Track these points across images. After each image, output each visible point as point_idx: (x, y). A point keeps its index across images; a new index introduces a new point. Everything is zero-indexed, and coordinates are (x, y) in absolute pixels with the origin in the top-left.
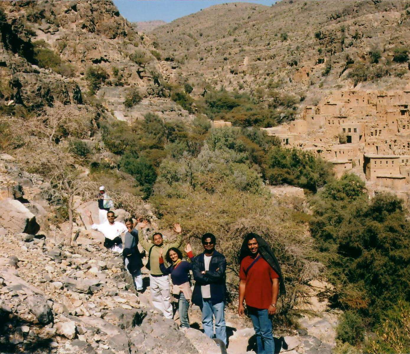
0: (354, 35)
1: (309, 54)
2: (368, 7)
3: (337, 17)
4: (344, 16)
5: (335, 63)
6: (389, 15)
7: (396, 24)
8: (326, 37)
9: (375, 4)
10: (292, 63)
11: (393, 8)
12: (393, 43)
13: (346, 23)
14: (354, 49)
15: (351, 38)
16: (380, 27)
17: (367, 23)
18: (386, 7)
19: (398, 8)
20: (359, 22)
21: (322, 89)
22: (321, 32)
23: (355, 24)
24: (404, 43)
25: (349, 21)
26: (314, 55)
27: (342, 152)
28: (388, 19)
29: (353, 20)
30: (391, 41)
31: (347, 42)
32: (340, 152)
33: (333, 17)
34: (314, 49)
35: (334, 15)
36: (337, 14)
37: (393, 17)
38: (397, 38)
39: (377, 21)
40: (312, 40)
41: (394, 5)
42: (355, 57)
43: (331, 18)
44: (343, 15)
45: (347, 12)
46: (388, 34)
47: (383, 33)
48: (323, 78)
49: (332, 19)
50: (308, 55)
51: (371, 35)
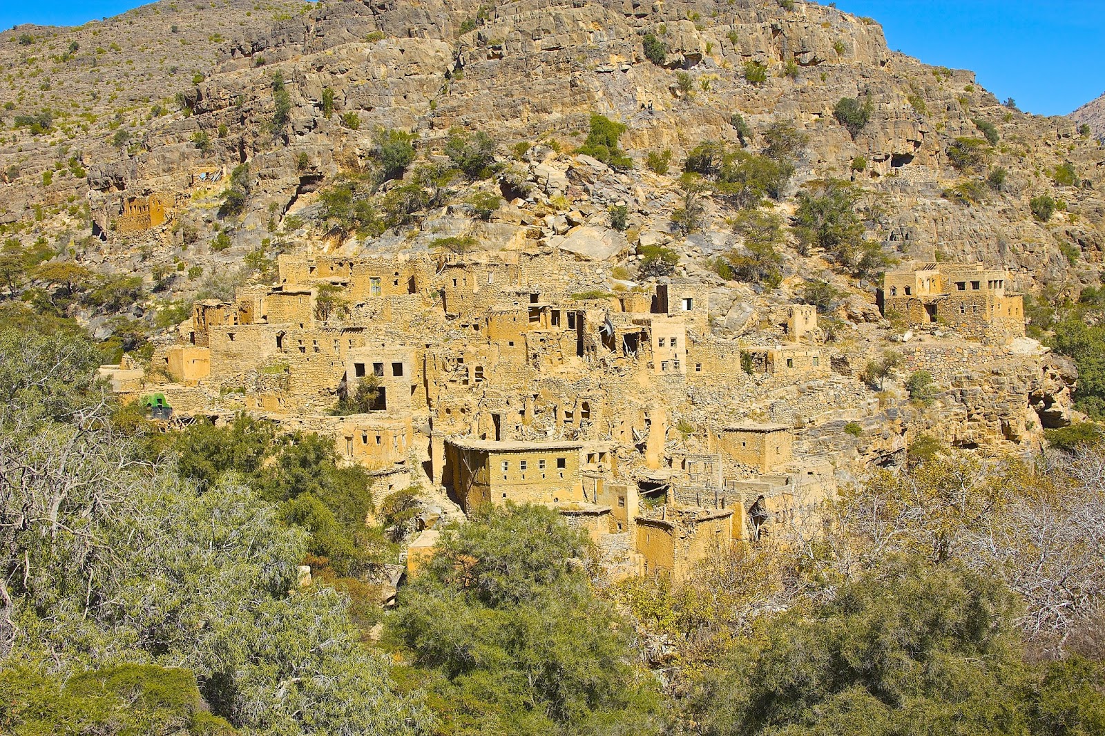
0: (320, 100)
1: (168, 155)
2: (356, 22)
3: (254, 49)
4: (276, 46)
5: (262, 177)
6: (421, 46)
7: (440, 74)
8: (220, 107)
9: (375, 13)
10: (107, 182)
11: (430, 27)
12: (442, 126)
13: (286, 67)
14: (323, 140)
15: (311, 107)
16: (393, 80)
17: (355, 66)
18: (408, 25)
19: (443, 30)
20: (331, 61)
21: (227, 254)
22: (203, 91)
23: (319, 69)
24: (478, 125)
25: (295, 61)
26: (184, 156)
27: (372, 438)
28: (418, 60)
29: (311, 57)
30: (436, 120)
31: (298, 117)
32: (365, 438)
33: (240, 49)
34: (181, 140)
35: (242, 43)
36: (255, 38)
37: (432, 53)
38: (453, 109)
39: (385, 63)
40: (174, 116)
41: (433, 21)
42: (326, 163)
43: (233, 52)
44: (273, 42)
45: (284, 32)
46: (420, 100)
47: (405, 97)
48: (225, 224)
49: (238, 54)
50: (164, 158)
51: (372, 101)
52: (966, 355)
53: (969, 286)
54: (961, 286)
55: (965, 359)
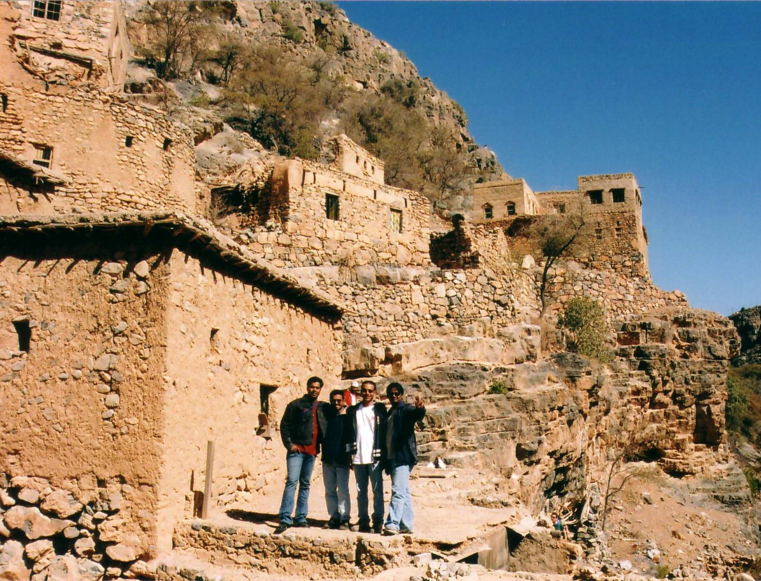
52: (632, 291)
53: (608, 198)
54: (596, 196)
55: (630, 298)
